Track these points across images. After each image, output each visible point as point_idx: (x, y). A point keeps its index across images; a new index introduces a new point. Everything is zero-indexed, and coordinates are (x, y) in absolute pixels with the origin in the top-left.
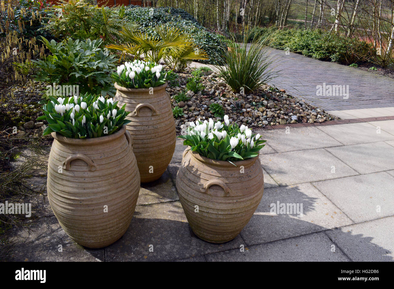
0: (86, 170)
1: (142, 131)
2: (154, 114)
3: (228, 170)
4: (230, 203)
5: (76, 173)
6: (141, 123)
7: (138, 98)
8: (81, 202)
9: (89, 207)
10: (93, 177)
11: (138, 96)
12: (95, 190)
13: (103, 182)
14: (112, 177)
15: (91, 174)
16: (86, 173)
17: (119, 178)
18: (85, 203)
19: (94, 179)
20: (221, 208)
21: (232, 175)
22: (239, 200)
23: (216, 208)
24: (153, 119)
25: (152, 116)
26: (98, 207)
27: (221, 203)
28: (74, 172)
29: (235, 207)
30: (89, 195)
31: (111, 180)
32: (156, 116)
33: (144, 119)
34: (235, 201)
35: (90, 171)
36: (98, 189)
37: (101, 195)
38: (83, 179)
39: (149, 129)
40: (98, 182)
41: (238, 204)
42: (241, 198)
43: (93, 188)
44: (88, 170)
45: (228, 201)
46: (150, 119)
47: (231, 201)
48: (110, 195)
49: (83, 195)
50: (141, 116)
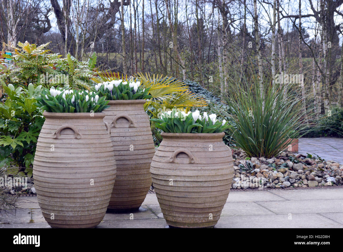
0: (73, 138)
1: (119, 142)
2: (132, 126)
3: (193, 142)
4: (195, 170)
5: (64, 140)
6: (118, 133)
7: (116, 110)
8: (66, 165)
9: (73, 170)
10: (78, 144)
11: (116, 108)
12: (79, 155)
13: (86, 149)
14: (93, 147)
15: (77, 141)
16: (72, 140)
17: (99, 150)
18: (70, 166)
19: (79, 146)
20: (187, 175)
21: (196, 145)
22: (203, 168)
23: (183, 175)
24: (130, 130)
25: (129, 127)
26: (80, 171)
27: (186, 170)
28: (62, 140)
29: (199, 173)
30: (73, 159)
31: (93, 149)
32: (133, 128)
33: (121, 130)
34: (199, 168)
35: (76, 138)
36: (82, 154)
37: (84, 161)
38: (70, 145)
39: (126, 140)
40: (81, 148)
41: (202, 171)
42: (205, 166)
43: (77, 153)
44: (74, 137)
45: (194, 168)
46: (127, 130)
47: (196, 168)
48: (91, 162)
49: (69, 159)
50: (118, 127)
